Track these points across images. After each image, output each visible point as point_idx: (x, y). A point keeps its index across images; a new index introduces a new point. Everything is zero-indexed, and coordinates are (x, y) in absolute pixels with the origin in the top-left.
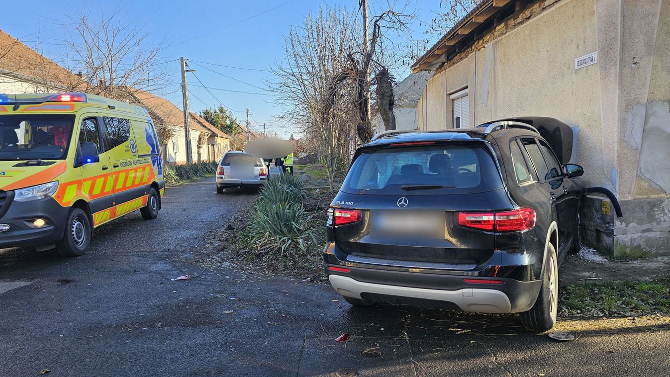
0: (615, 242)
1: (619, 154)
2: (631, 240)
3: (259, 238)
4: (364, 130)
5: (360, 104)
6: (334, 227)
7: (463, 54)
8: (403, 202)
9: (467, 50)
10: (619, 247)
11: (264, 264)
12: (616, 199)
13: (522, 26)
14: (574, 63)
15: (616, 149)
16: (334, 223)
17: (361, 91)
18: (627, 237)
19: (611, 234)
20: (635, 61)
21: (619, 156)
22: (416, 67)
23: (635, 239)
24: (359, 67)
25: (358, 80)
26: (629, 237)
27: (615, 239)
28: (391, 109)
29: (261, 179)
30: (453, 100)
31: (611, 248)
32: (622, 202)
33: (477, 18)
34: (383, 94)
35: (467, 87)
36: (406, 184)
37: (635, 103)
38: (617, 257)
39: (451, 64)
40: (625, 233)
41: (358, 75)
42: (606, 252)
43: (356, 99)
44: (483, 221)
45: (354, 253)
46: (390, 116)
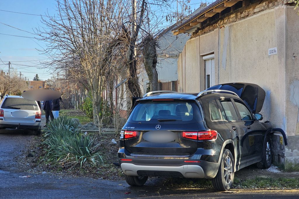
0: (285, 161)
1: (287, 108)
2: (295, 160)
3: (63, 158)
4: (133, 84)
5: (131, 64)
6: (124, 140)
7: (211, 28)
8: (158, 127)
9: (214, 25)
10: (288, 164)
11: (70, 172)
12: (285, 135)
13: (243, 20)
14: (268, 51)
15: (285, 105)
16: (124, 138)
17: (131, 54)
18: (292, 158)
19: (283, 156)
20: (294, 55)
21: (286, 110)
22: (176, 31)
23: (297, 159)
24: (131, 37)
25: (130, 46)
26: (294, 158)
27: (285, 159)
28: (154, 66)
29: (37, 121)
30: (205, 60)
31: (284, 165)
32: (289, 137)
33: (216, 9)
34: (148, 55)
35: (213, 53)
36: (160, 119)
37: (295, 79)
38: (287, 170)
39: (203, 32)
40: (291, 155)
41: (129, 42)
42: (281, 167)
43: (128, 60)
44: (193, 135)
45: (134, 153)
46: (154, 72)
